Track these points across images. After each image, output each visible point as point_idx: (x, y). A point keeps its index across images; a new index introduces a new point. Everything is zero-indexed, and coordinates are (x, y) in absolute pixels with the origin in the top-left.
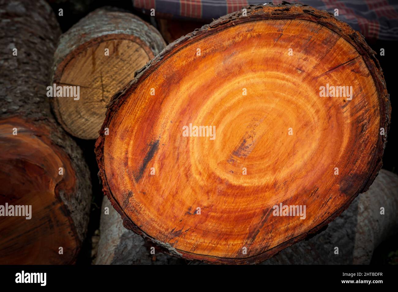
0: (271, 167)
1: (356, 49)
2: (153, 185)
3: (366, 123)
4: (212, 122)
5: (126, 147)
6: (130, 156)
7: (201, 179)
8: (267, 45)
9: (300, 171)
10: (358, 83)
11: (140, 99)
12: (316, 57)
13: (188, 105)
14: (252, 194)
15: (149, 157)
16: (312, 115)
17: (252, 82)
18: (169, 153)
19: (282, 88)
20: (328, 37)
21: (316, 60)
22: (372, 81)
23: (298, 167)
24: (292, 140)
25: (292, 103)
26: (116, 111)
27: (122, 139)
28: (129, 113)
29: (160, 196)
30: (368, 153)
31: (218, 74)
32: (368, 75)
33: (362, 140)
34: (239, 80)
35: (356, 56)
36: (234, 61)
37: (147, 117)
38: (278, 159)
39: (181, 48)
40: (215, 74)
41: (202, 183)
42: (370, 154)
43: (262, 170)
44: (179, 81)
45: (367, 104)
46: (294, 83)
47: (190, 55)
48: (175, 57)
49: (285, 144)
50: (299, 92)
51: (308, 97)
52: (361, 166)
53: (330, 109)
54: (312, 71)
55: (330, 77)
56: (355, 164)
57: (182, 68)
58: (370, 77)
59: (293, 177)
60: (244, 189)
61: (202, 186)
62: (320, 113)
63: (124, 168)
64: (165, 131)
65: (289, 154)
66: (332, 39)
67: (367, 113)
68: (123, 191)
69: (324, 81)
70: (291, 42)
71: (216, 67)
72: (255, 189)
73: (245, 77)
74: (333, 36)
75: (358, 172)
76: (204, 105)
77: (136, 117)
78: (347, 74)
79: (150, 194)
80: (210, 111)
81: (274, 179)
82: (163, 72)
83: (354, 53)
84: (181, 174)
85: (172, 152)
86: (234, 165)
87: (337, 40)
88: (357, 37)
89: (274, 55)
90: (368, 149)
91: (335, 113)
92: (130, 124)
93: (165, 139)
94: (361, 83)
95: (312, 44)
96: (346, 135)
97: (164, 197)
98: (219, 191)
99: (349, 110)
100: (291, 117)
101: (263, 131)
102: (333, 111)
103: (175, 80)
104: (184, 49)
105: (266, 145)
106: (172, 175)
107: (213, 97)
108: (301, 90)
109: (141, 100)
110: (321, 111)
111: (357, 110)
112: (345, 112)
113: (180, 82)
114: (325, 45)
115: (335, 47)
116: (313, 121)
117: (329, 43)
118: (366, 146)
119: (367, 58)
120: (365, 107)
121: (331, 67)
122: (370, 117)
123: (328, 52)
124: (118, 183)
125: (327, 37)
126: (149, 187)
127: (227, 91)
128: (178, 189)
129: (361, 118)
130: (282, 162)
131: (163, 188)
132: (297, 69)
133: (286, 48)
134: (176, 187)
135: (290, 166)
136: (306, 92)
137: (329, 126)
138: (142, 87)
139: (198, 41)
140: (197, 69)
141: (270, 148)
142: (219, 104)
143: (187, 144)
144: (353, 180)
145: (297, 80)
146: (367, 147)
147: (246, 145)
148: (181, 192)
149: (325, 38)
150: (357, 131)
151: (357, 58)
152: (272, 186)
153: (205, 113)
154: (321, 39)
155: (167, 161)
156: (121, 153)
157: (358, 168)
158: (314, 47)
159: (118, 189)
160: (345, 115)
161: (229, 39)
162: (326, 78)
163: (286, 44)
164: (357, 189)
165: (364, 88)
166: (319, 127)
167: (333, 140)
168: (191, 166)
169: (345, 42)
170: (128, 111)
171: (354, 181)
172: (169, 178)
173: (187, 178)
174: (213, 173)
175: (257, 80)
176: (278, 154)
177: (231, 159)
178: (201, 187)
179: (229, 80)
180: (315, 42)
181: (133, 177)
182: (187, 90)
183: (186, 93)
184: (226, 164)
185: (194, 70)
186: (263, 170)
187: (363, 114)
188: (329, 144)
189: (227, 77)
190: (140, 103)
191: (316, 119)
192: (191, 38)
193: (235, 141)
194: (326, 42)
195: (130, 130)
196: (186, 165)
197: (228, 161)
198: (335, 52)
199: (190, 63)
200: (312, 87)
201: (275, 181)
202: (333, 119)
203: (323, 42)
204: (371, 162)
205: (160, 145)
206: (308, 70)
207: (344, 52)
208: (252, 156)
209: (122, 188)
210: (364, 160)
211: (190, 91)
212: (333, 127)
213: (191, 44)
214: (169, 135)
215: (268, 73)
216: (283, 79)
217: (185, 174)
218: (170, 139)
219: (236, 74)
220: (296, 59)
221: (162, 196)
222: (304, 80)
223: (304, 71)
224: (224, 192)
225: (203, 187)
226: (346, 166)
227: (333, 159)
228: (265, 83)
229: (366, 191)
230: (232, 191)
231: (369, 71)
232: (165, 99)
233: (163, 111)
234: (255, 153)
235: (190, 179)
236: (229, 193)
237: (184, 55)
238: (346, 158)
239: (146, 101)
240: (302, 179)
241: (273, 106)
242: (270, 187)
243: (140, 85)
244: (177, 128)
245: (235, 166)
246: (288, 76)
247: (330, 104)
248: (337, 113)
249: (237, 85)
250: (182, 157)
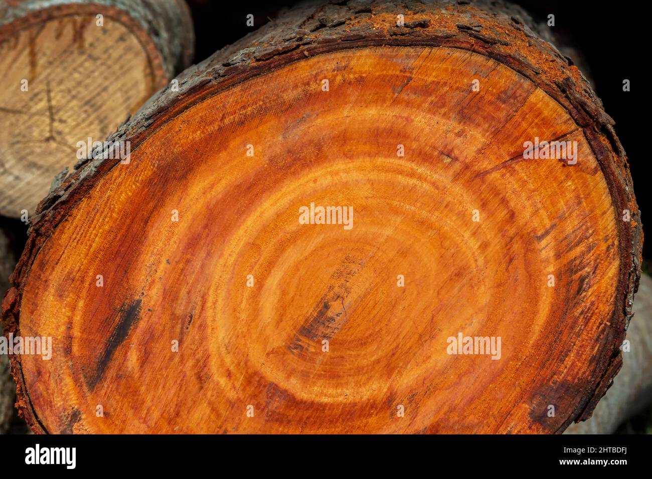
0: (383, 364)
1: (570, 114)
2: (125, 396)
3: (589, 273)
4: (256, 263)
5: (69, 314)
6: (76, 332)
7: (230, 386)
8: (377, 100)
9: (443, 372)
10: (573, 188)
11: (100, 211)
12: (483, 129)
13: (206, 226)
14: (341, 420)
15: (120, 335)
16: (473, 254)
17: (344, 180)
18: (161, 328)
19: (409, 193)
20: (511, 86)
21: (483, 136)
22: (603, 184)
23: (439, 365)
24: (428, 307)
25: (430, 227)
26: (47, 237)
27: (60, 296)
28: (76, 241)
29: (142, 421)
30: (591, 339)
31: (271, 160)
32: (595, 171)
33: (580, 311)
34: (317, 174)
35: (570, 130)
36: (305, 134)
37: (116, 250)
38: (397, 347)
39: (191, 103)
40: (265, 160)
41: (232, 395)
42: (597, 340)
43: (363, 368)
44: (187, 173)
45: (590, 232)
46: (434, 184)
47: (209, 119)
48: (178, 123)
49: (412, 316)
50: (445, 203)
51: (464, 215)
52: (577, 366)
53: (511, 241)
54: (475, 160)
55: (513, 172)
56: (562, 361)
57: (192, 146)
58: (600, 174)
59: (428, 385)
60: (324, 409)
61: (233, 401)
62: (491, 249)
63: (63, 359)
64: (153, 282)
65: (421, 336)
66: (519, 92)
67: (592, 252)
68: (61, 409)
69: (499, 182)
70: (430, 95)
71: (267, 145)
72: (347, 409)
73: (329, 170)
74: (521, 86)
75: (569, 378)
76: (240, 226)
77: (92, 250)
78: (549, 167)
79: (118, 416)
80: (251, 241)
81: (388, 389)
82: (151, 154)
83: (565, 122)
84: (188, 374)
85: (168, 326)
86: (302, 357)
87: (529, 93)
88: (573, 87)
89: (393, 123)
90: (592, 330)
91: (523, 251)
92: (79, 264)
93: (155, 298)
94: (579, 187)
95: (476, 100)
96: (544, 298)
97: (149, 423)
98: (270, 413)
99: (553, 244)
100: (429, 258)
101: (367, 285)
102: (517, 247)
103: (176, 171)
104: (198, 106)
105: (372, 316)
106: (167, 376)
107: (259, 210)
108: (449, 198)
109: (102, 212)
110: (493, 245)
111: (569, 244)
112: (544, 248)
113: (189, 177)
114: (504, 102)
115: (525, 108)
116: (474, 265)
117: (512, 101)
118: (587, 323)
119: (593, 135)
120: (587, 238)
121: (515, 152)
122: (598, 261)
123: (509, 118)
124: (50, 391)
125: (509, 87)
126: (118, 402)
127: (291, 196)
128: (180, 406)
129: (578, 262)
130: (406, 352)
131: (148, 403)
132: (442, 153)
133: (418, 108)
134: (175, 403)
135: (424, 362)
136: (461, 203)
137: (509, 277)
138: (104, 185)
139: (228, 88)
140: (226, 149)
141: (380, 321)
142: (272, 226)
143: (202, 309)
144: (557, 396)
145: (443, 177)
146: (590, 325)
147: (330, 314)
148: (186, 413)
149: (502, 89)
150: (568, 291)
151: (571, 132)
152: (384, 403)
153: (242, 243)
154: (494, 91)
155: (157, 345)
156: (58, 327)
157: (569, 369)
158: (479, 109)
159: (50, 404)
160: (544, 254)
161: (296, 87)
162: (503, 176)
163: (419, 100)
164: (567, 416)
165: (586, 198)
166: (486, 280)
167: (516, 308)
168: (209, 356)
169: (547, 98)
170: (74, 237)
171: (559, 397)
172: (162, 382)
173: (201, 383)
174: (256, 373)
175: (355, 175)
176: (398, 336)
177: (295, 344)
178: (230, 402)
179: (294, 173)
180: (482, 98)
181: (82, 379)
182: (204, 193)
183: (201, 201)
184: (284, 354)
185: (219, 151)
186: (365, 369)
187: (583, 254)
188: (508, 318)
189: (290, 167)
190: (101, 220)
191: (481, 261)
192: (214, 82)
193: (305, 305)
194: (505, 97)
195: (77, 278)
196: (198, 356)
197: (289, 348)
198: (523, 119)
199: (210, 135)
200: (474, 194)
201: (391, 394)
202: (519, 263)
203: (499, 98)
204: (597, 358)
205: (142, 311)
206: (466, 157)
207: (543, 119)
208: (340, 338)
209: (58, 402)
210: (582, 354)
211: (209, 196)
212: (516, 280)
213: (213, 94)
214: (162, 290)
215: (379, 161)
216: (412, 174)
217: (195, 374)
218: (164, 298)
219: (311, 161)
220: (441, 132)
221: (145, 422)
222: (456, 177)
223: (456, 159)
224: (279, 414)
225: (235, 403)
226: (543, 365)
227: (515, 348)
228: (372, 182)
229: (587, 419)
230: (297, 413)
231: (596, 162)
232: (155, 213)
233: (151, 238)
234: (348, 333)
235: (206, 386)
236: (290, 418)
237: (198, 118)
238: (544, 349)
239: (114, 215)
240: (448, 391)
241: (388, 232)
242: (379, 406)
243: (102, 181)
244: (180, 276)
245: (305, 360)
246: (421, 170)
247: (512, 231)
248: (527, 250)
249: (312, 184)
250: (189, 338)
